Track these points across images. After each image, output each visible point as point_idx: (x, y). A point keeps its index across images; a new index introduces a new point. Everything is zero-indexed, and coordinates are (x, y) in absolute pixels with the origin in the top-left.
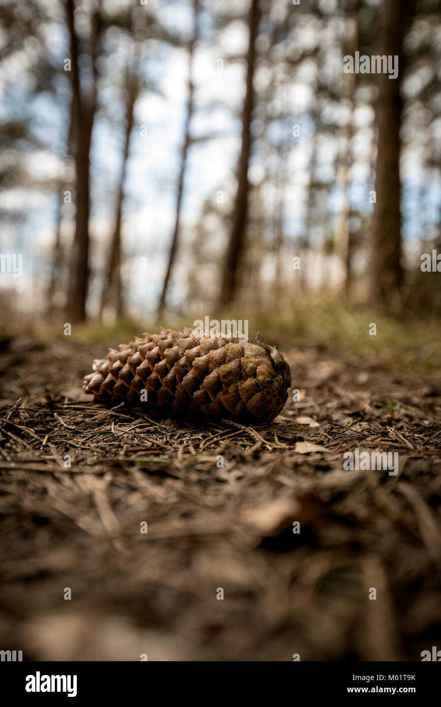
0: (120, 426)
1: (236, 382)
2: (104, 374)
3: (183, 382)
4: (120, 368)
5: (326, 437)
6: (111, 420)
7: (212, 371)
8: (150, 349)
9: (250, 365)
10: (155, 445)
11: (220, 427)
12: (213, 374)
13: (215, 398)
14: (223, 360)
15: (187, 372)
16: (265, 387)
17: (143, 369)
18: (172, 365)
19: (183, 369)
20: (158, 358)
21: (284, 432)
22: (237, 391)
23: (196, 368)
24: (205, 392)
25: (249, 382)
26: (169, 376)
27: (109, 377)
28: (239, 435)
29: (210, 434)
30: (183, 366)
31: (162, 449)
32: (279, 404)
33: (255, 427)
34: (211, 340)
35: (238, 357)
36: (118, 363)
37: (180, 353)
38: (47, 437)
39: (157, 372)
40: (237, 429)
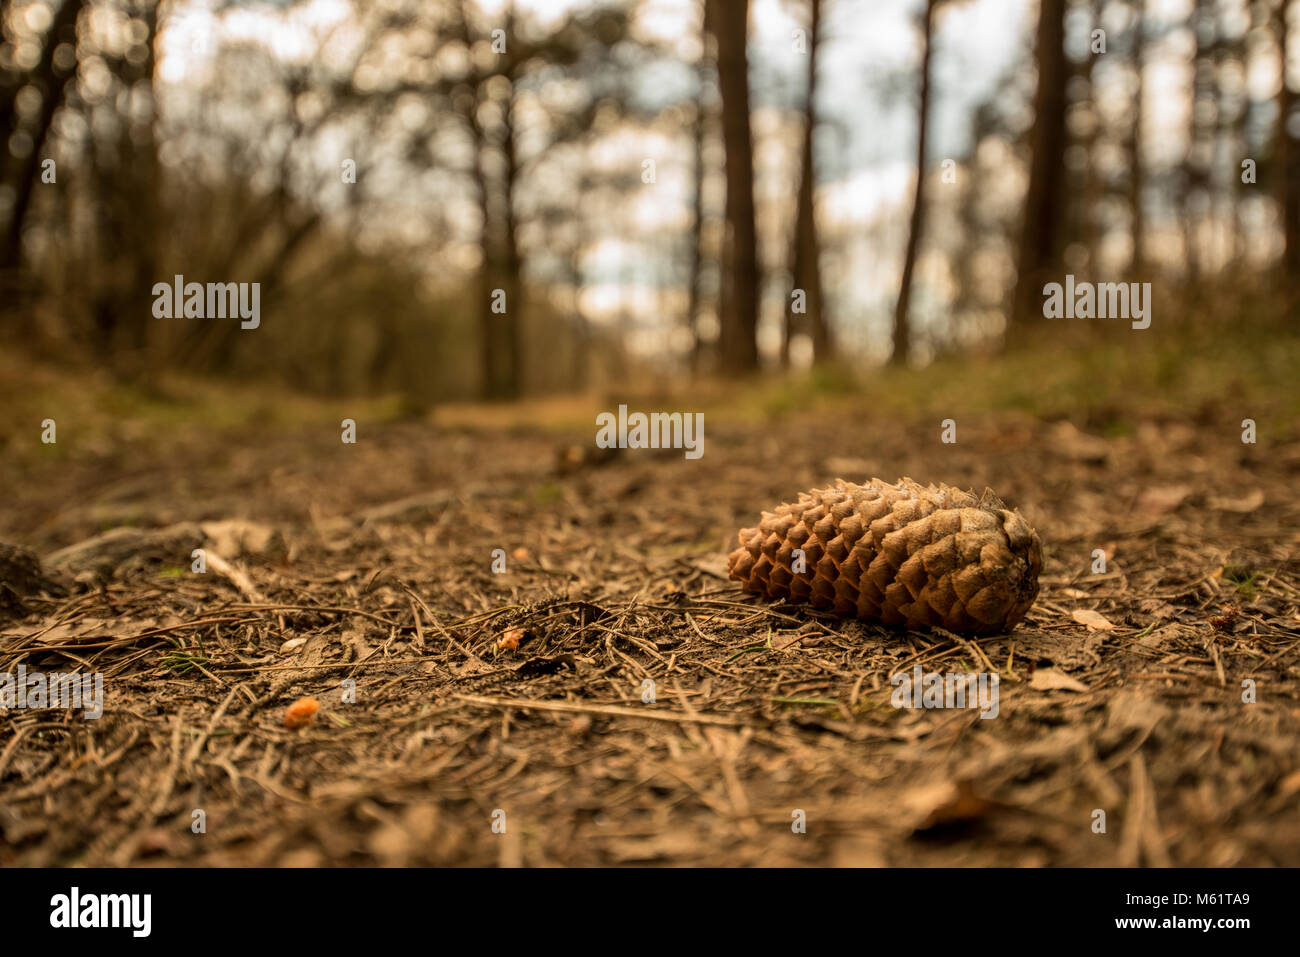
0: (781, 634)
1: (949, 572)
2: (755, 552)
3: (870, 571)
4: (777, 545)
5: (1091, 658)
6: (769, 624)
7: (911, 555)
8: (821, 516)
9: (971, 544)
10: (825, 672)
11: (928, 637)
12: (913, 560)
13: (918, 594)
14: (928, 538)
15: (875, 555)
16: (994, 579)
17: (811, 548)
18: (852, 544)
19: (867, 550)
20: (831, 533)
21: (1028, 649)
22: (950, 585)
23: (887, 550)
24: (903, 586)
25: (970, 571)
26: (849, 560)
27: (763, 558)
28: (958, 653)
29: (913, 649)
30: (870, 546)
31: (835, 678)
32: (1021, 602)
33: (981, 641)
34: (911, 504)
35: (951, 533)
36: (774, 537)
37: (863, 525)
38: (674, 656)
39: (831, 553)
40: (954, 644)
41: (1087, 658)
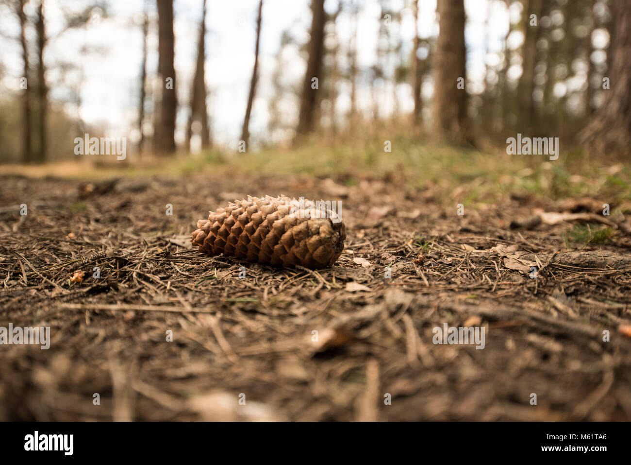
0: (221, 271)
1: (305, 239)
2: (207, 231)
3: (266, 239)
4: (218, 227)
5: (370, 277)
6: (214, 266)
7: (287, 231)
8: (241, 213)
9: (315, 226)
10: (247, 287)
11: (294, 270)
12: (288, 233)
13: (290, 250)
14: (296, 222)
15: (269, 231)
16: (326, 242)
17: (236, 228)
18: (258, 225)
19: (265, 229)
20: (247, 221)
21: (340, 274)
22: (305, 245)
23: (275, 229)
24: (283, 246)
25: (315, 238)
26: (256, 234)
27: (211, 234)
28: (309, 277)
29: (287, 276)
30: (266, 227)
31: (252, 290)
32: (337, 253)
33: (319, 271)
34: (286, 207)
35: (306, 221)
36: (216, 223)
37: (263, 217)
38: (169, 283)
39: (247, 231)
40: (306, 273)
41: (368, 277)
